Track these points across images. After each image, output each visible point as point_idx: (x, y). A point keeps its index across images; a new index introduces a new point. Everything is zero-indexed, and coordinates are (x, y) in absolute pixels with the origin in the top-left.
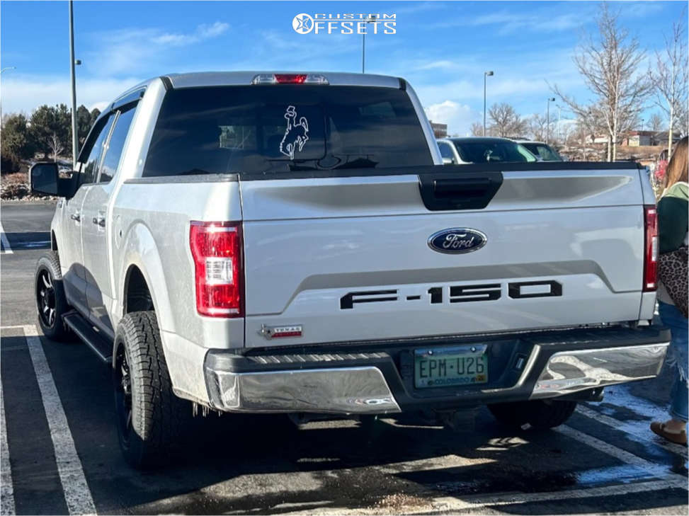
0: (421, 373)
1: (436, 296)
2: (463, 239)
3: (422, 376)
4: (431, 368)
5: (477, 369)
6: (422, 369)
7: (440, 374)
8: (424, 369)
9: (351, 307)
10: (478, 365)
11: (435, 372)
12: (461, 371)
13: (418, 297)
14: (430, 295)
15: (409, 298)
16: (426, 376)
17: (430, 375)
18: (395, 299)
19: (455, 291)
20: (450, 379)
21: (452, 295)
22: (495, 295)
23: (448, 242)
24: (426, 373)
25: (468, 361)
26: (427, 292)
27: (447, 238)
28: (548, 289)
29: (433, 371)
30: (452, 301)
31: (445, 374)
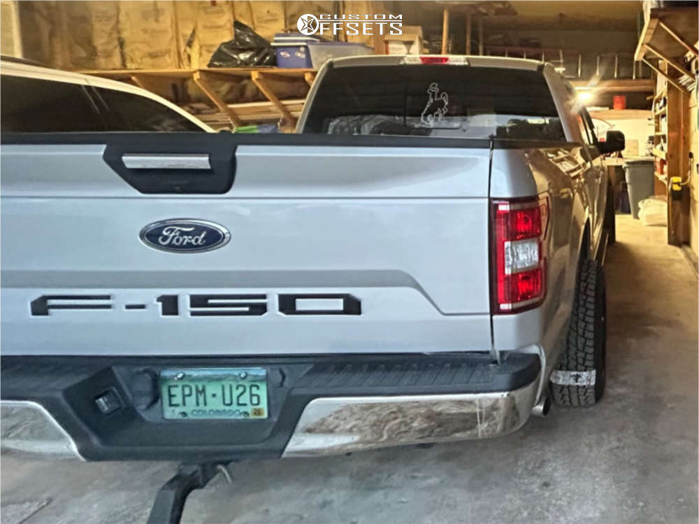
0: (170, 401)
1: (170, 305)
2: (187, 234)
3: (171, 405)
4: (184, 396)
5: (251, 401)
6: (171, 396)
7: (198, 404)
8: (174, 396)
9: (46, 314)
10: (252, 395)
11: (191, 401)
12: (228, 401)
13: (142, 307)
14: (160, 304)
15: (128, 307)
16: (177, 405)
17: (184, 404)
18: (108, 307)
19: (197, 301)
20: (212, 410)
21: (193, 305)
22: (260, 309)
23: (165, 238)
24: (176, 400)
25: (237, 388)
26: (155, 300)
27: (164, 233)
28: (339, 304)
29: (187, 399)
30: (193, 314)
31: (205, 404)
